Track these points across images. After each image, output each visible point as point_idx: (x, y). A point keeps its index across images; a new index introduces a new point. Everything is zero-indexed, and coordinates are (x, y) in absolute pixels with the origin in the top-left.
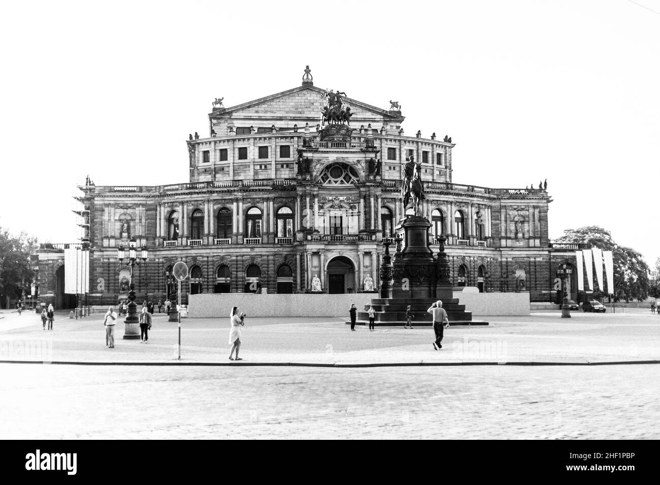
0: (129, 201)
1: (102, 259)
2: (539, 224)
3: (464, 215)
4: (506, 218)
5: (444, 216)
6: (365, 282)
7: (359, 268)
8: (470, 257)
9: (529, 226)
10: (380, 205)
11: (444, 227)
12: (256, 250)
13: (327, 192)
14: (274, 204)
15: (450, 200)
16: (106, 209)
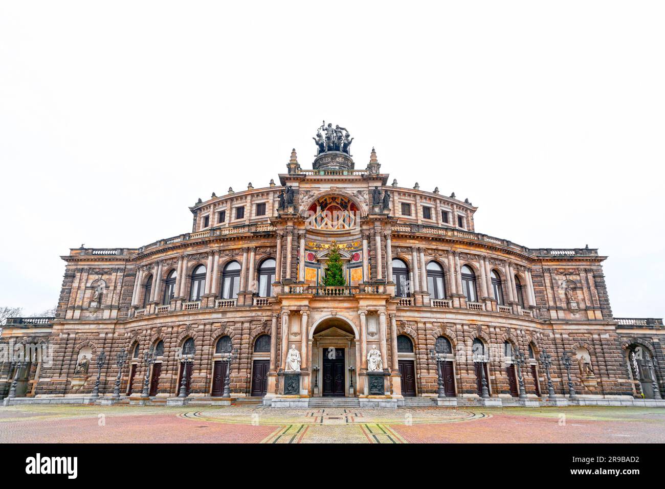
0: (106, 265)
1: (61, 334)
2: (596, 291)
3: (501, 276)
4: (552, 283)
5: (476, 274)
6: (368, 358)
7: (360, 335)
8: (516, 329)
9: (583, 294)
10: (390, 255)
11: (478, 289)
12: (229, 315)
13: (323, 239)
14: (255, 255)
15: (482, 254)
16: (78, 275)
